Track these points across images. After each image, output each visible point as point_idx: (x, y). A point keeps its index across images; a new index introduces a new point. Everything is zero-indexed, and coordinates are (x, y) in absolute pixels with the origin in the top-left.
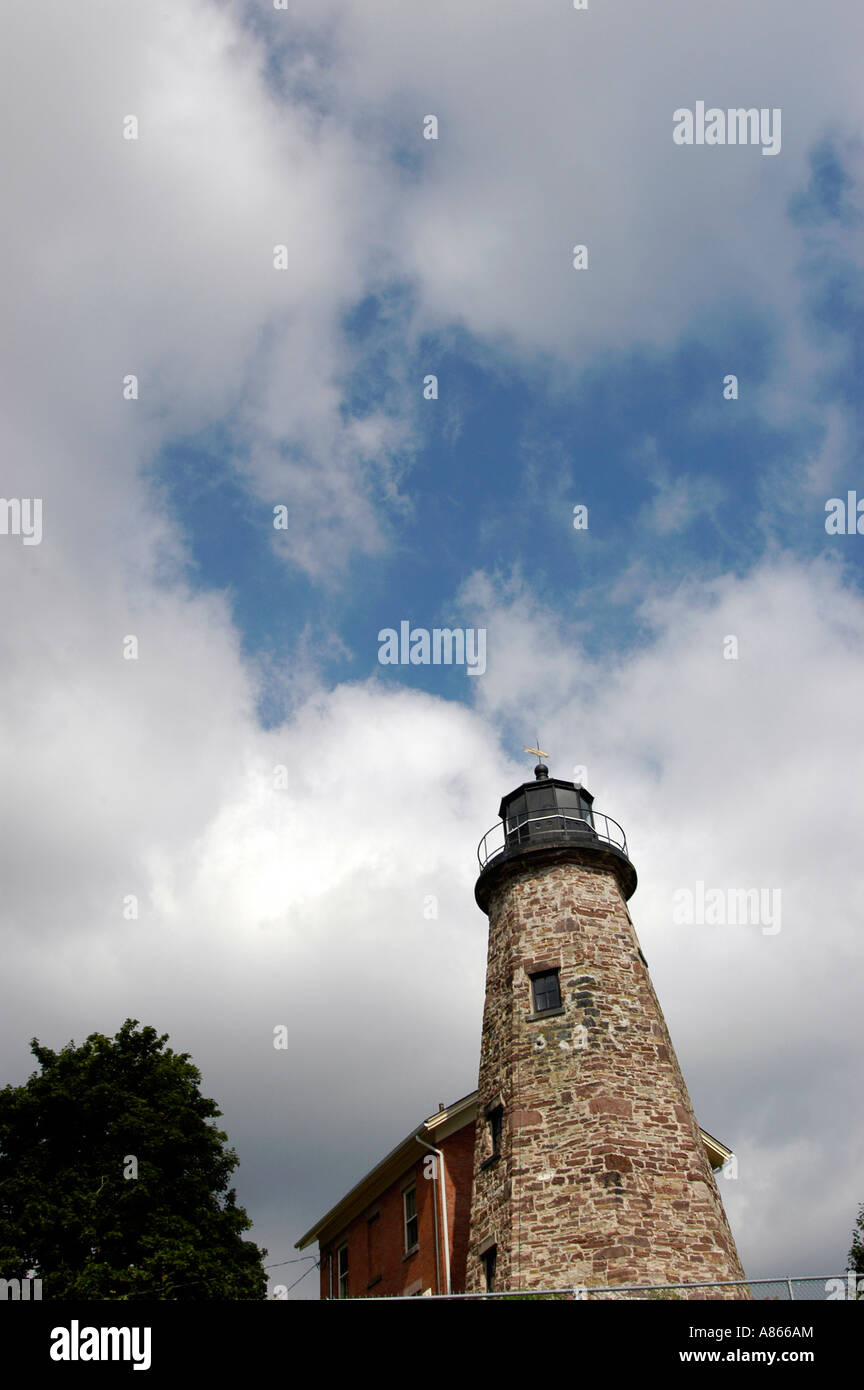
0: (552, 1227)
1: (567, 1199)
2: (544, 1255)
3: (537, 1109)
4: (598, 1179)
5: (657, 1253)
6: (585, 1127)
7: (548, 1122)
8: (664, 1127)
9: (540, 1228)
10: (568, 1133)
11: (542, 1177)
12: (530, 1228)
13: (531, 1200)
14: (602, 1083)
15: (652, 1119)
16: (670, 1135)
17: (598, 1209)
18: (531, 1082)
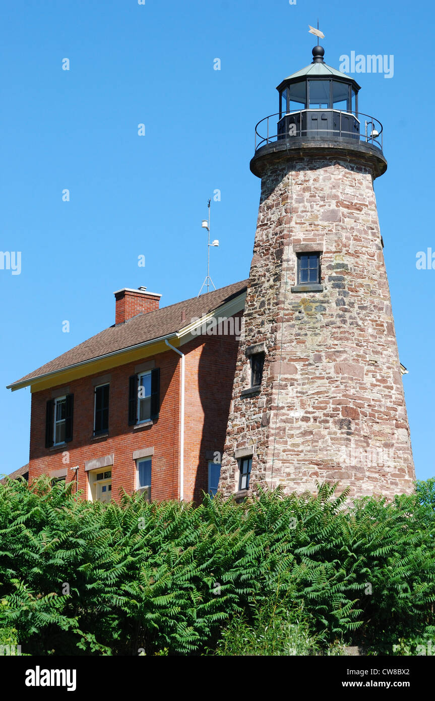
0: (298, 451)
1: (311, 433)
2: (291, 470)
3: (295, 363)
4: (335, 422)
5: (369, 477)
6: (329, 383)
7: (302, 374)
8: (384, 387)
9: (290, 451)
10: (316, 385)
11: (292, 414)
12: (282, 449)
13: (284, 430)
14: (345, 352)
15: (378, 380)
16: (387, 393)
17: (333, 444)
18: (291, 341)
